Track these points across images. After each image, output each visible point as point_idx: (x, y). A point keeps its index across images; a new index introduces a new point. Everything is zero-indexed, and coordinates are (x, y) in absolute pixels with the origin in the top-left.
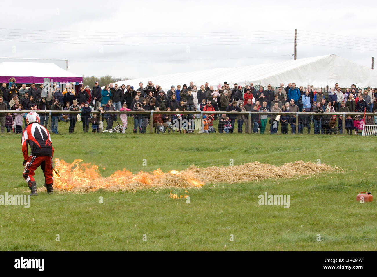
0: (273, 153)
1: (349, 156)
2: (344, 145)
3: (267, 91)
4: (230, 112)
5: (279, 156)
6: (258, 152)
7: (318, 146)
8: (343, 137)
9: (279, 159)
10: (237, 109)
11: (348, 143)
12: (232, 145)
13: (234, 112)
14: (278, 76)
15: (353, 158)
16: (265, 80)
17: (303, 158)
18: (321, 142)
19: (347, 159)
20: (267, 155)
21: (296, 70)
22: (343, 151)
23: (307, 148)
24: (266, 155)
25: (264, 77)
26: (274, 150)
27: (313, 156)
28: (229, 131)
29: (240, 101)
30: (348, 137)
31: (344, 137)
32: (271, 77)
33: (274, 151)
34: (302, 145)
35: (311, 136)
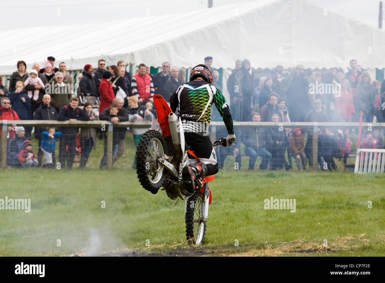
0: (159, 212)
1: (325, 217)
2: (315, 193)
3: (161, 76)
4: (67, 122)
5: (171, 217)
6: (126, 209)
7: (258, 196)
8: (313, 177)
9: (173, 224)
10: (80, 116)
11: (323, 189)
12: (68, 195)
13: (74, 121)
14: (173, 43)
15: (334, 221)
16: (143, 53)
17: (224, 223)
18: (264, 186)
19: (319, 223)
20: (147, 215)
21: (211, 30)
22: (313, 207)
23: (233, 200)
24: (143, 216)
25: (143, 46)
26: (161, 204)
27: (247, 217)
28: (62, 167)
29: (89, 98)
30: (323, 176)
31: (316, 176)
32: (157, 45)
33: (160, 207)
34: (223, 193)
35: (244, 174)
